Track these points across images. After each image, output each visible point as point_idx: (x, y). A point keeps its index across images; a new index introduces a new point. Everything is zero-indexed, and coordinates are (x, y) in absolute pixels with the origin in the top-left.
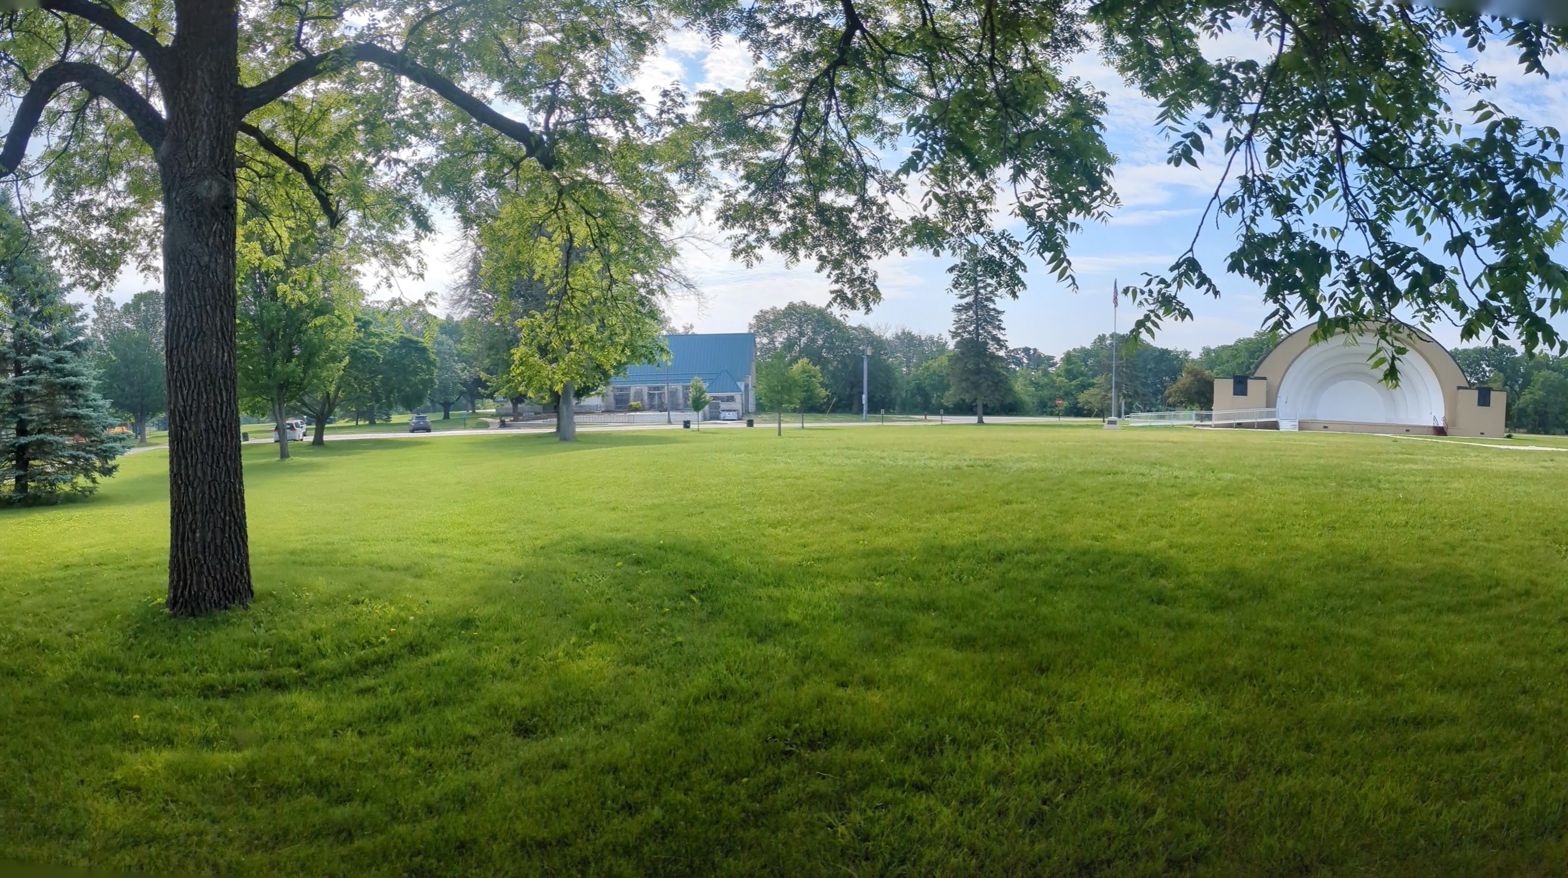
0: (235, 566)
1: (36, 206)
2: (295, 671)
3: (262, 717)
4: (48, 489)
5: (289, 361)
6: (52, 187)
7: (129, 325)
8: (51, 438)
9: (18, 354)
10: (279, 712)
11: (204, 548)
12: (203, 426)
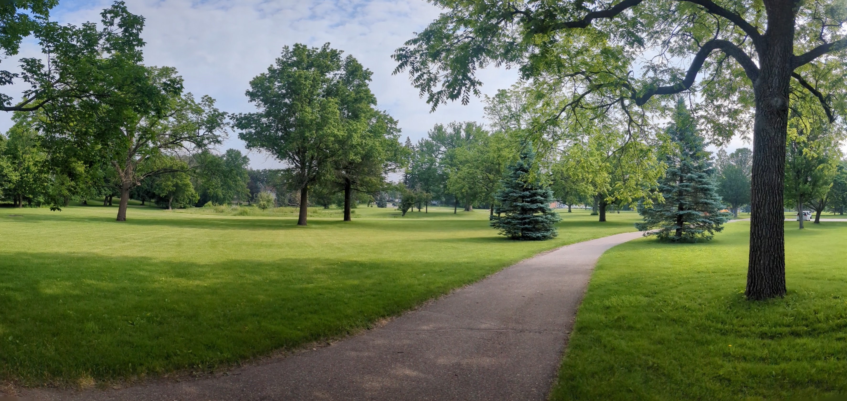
0: (778, 278)
1: (697, 105)
2: (806, 328)
3: (789, 349)
4: (691, 235)
5: (806, 183)
6: (705, 97)
7: (733, 163)
8: (694, 212)
9: (682, 172)
10: (797, 347)
11: (764, 268)
12: (767, 211)
